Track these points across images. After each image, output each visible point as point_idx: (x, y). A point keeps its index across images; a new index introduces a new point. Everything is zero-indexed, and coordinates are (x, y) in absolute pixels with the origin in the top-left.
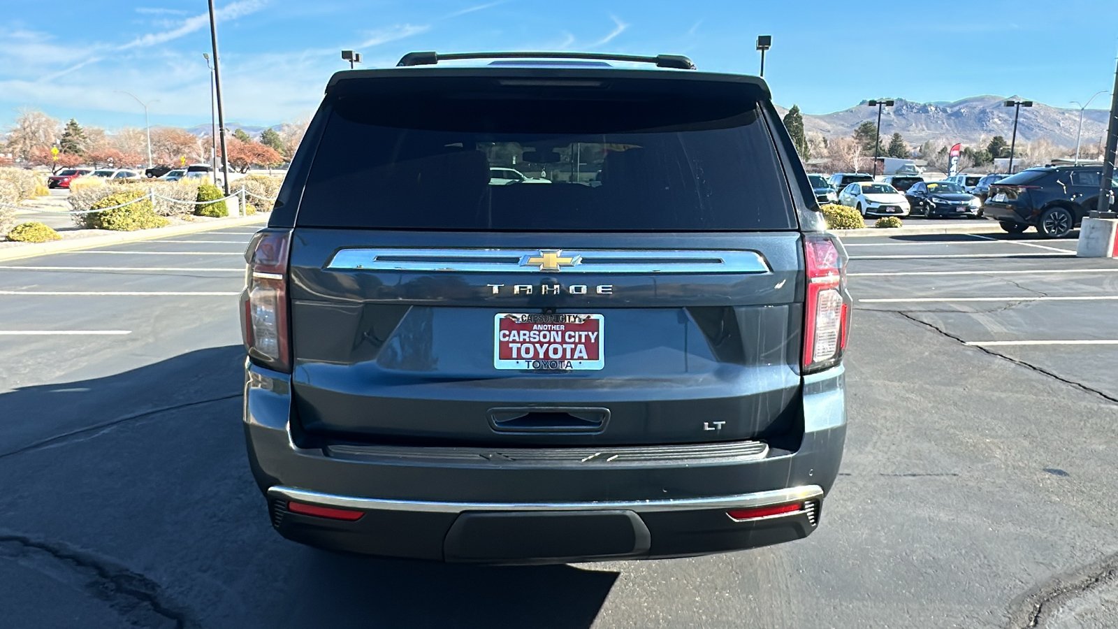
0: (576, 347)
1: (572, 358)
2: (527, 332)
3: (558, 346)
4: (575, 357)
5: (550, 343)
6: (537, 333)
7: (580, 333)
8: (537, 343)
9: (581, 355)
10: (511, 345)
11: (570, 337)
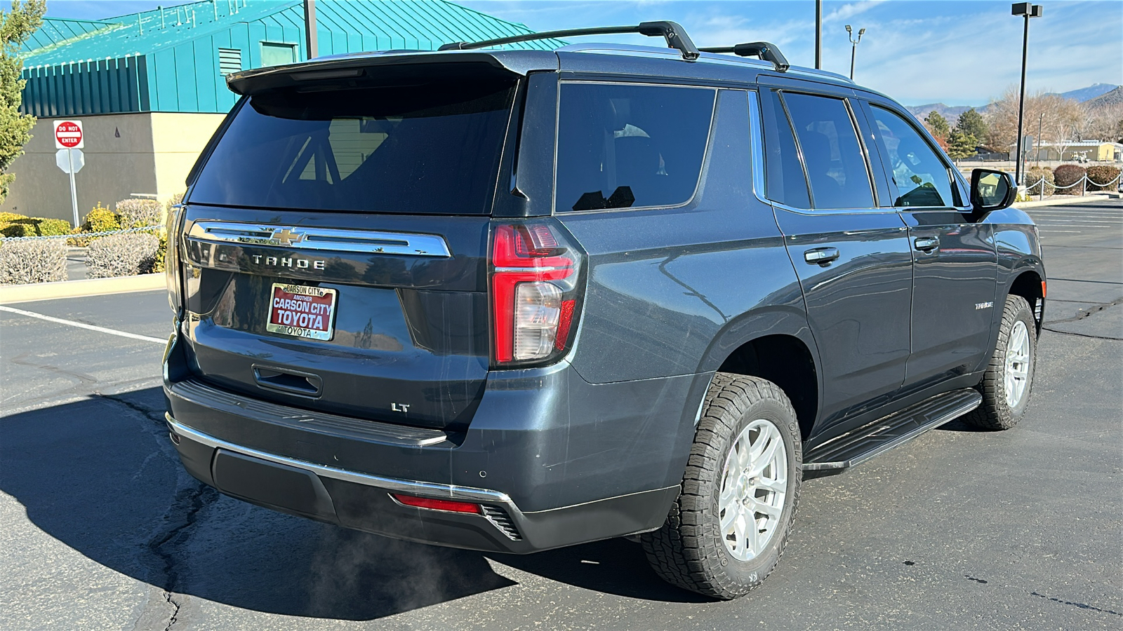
0: (316, 317)
1: (312, 328)
2: (289, 301)
3: (305, 315)
4: (315, 327)
5: (301, 312)
6: (295, 302)
7: (321, 305)
8: (294, 311)
9: (318, 325)
10: (279, 311)
11: (315, 308)
